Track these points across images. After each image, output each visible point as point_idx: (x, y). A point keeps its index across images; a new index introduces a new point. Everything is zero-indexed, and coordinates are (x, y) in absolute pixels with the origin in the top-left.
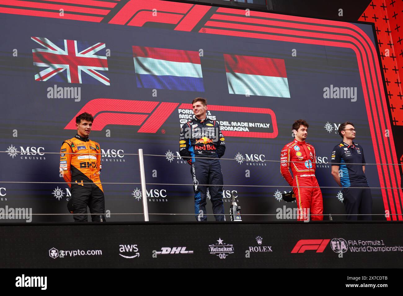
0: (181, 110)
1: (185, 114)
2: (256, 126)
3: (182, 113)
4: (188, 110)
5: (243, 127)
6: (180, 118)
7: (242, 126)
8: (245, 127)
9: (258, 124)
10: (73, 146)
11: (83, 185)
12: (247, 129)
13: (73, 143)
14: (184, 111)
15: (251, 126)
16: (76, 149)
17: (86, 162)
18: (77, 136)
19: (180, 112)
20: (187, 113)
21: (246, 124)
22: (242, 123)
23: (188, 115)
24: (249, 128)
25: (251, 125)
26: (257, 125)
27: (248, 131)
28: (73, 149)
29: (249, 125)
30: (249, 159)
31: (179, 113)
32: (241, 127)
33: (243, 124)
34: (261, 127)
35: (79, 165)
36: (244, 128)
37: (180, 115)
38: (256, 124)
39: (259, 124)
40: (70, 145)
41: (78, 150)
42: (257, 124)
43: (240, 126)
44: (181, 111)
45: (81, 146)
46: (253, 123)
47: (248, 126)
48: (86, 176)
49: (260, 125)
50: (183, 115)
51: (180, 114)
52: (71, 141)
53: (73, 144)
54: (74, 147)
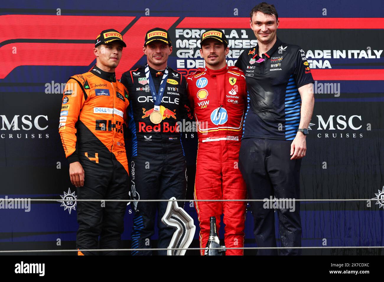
0: (182, 31)
1: (188, 39)
2: (350, 57)
3: (182, 38)
4: (198, 31)
5: (318, 60)
6: (178, 46)
7: (317, 57)
8: (323, 59)
9: (356, 52)
10: (87, 87)
11: (97, 162)
12: (327, 64)
13: (87, 81)
14: (187, 34)
15: (338, 57)
16: (93, 92)
17: (106, 121)
18: (95, 70)
19: (179, 35)
20: (193, 37)
21: (326, 54)
22: (317, 52)
23: (195, 41)
24: (332, 61)
25: (337, 54)
26: (353, 55)
27: (330, 67)
28: (87, 92)
29: (332, 55)
30: (325, 126)
31: (177, 36)
32: (313, 59)
33: (319, 54)
34: (360, 57)
35: (95, 124)
36: (321, 61)
37: (178, 42)
38: (350, 52)
39: (358, 51)
40: (83, 84)
41: (97, 95)
42: (353, 51)
43: (313, 57)
44: (182, 34)
45: (102, 90)
46: (344, 51)
47: (330, 57)
48: (105, 146)
49: (358, 54)
50: (185, 41)
51: (178, 39)
52: (84, 78)
53: (86, 83)
54: (89, 88)
